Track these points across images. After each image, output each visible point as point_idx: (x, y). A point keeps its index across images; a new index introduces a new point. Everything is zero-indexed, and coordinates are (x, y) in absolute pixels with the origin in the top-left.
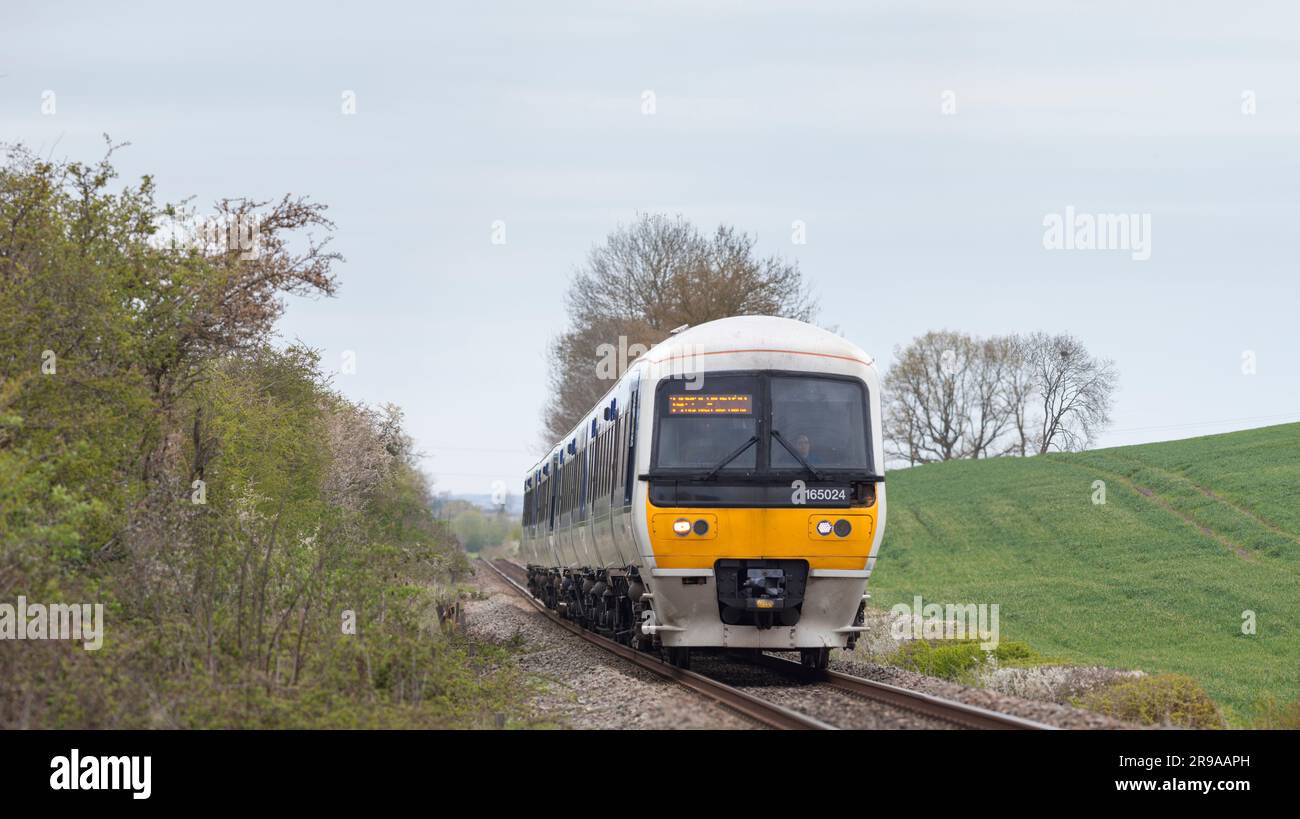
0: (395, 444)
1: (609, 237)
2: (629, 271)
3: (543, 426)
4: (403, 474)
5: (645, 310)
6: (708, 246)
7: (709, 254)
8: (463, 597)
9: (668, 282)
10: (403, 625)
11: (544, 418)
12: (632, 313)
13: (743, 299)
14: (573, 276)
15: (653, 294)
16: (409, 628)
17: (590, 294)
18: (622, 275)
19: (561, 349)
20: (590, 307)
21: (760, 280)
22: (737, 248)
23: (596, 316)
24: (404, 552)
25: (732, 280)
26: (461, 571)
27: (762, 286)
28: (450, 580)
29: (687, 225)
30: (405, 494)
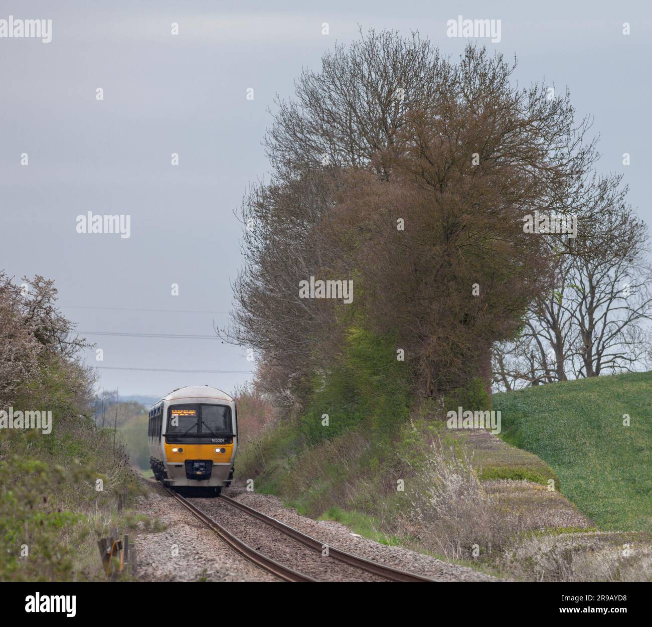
0: (46, 329)
1: (324, 61)
2: (351, 105)
3: (238, 305)
4: (55, 368)
5: (371, 156)
6: (452, 72)
7: (454, 83)
8: (133, 528)
9: (401, 118)
10: (53, 564)
11: (238, 295)
12: (353, 160)
13: (497, 141)
14: (277, 111)
15: (382, 135)
16: (61, 567)
17: (299, 135)
18: (341, 110)
19: (261, 206)
20: (300, 151)
21: (520, 116)
22: (490, 75)
23: (307, 164)
24: (57, 471)
25: (485, 117)
26: (131, 493)
27: (523, 124)
28: (116, 506)
29: (425, 45)
30: (58, 394)
